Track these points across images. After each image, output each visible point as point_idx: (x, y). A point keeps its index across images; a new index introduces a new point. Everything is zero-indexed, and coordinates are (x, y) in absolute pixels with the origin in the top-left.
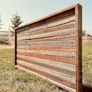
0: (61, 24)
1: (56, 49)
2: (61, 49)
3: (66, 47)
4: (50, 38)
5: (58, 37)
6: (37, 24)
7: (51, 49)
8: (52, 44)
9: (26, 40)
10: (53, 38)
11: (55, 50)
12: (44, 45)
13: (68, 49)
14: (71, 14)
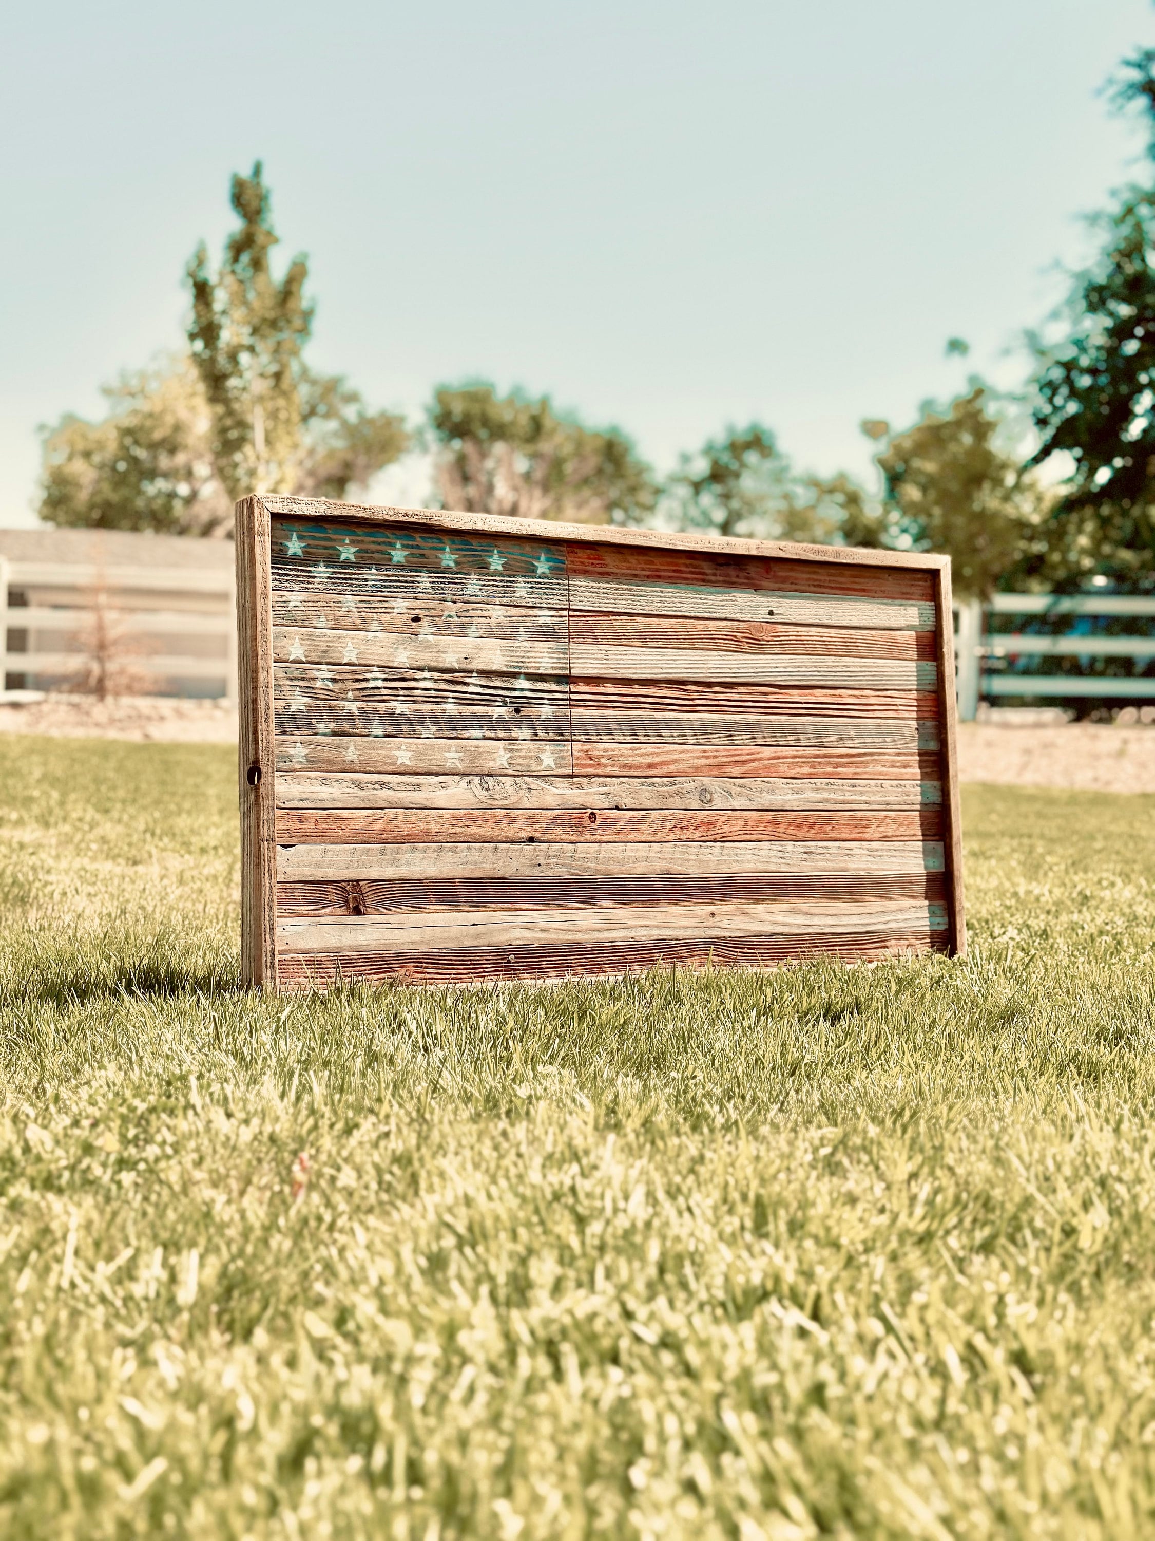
0: (887, 624)
1: (837, 765)
2: (871, 769)
3: (898, 754)
4: (795, 695)
5: (847, 696)
6: (659, 563)
7: (806, 770)
8: (813, 740)
9: (515, 675)
10: (819, 695)
11: (830, 776)
12: (742, 739)
13: (904, 767)
14: (913, 589)
